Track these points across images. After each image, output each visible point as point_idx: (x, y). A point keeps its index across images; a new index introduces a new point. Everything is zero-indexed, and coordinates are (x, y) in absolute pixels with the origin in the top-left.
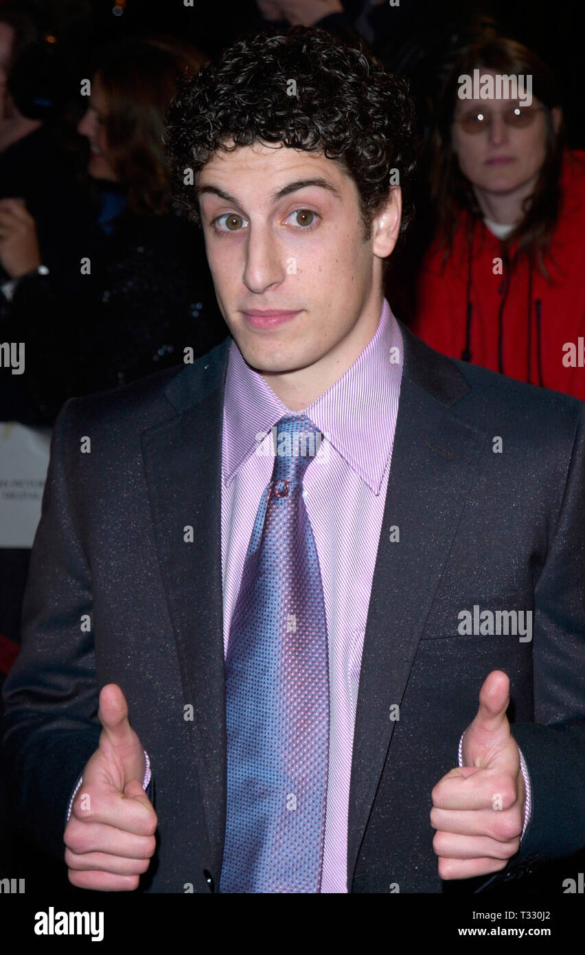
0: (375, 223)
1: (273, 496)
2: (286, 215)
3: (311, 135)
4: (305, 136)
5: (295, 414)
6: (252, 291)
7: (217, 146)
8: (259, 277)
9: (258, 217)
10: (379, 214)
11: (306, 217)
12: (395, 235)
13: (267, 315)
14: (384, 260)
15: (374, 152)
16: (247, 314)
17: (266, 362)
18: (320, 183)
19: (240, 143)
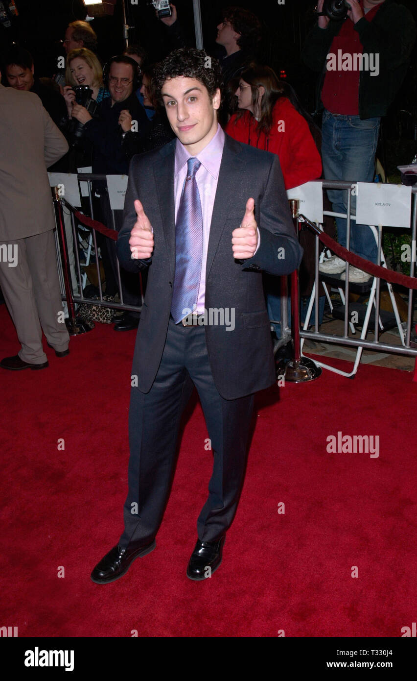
0: (213, 100)
1: (187, 180)
2: (187, 99)
3: (191, 73)
4: (190, 74)
5: (193, 157)
6: (180, 121)
7: (165, 79)
8: (181, 117)
9: (180, 100)
10: (214, 97)
11: (193, 99)
12: (219, 103)
13: (185, 127)
14: (217, 110)
15: (210, 78)
16: (180, 128)
17: (186, 141)
18: (196, 89)
19: (172, 77)
